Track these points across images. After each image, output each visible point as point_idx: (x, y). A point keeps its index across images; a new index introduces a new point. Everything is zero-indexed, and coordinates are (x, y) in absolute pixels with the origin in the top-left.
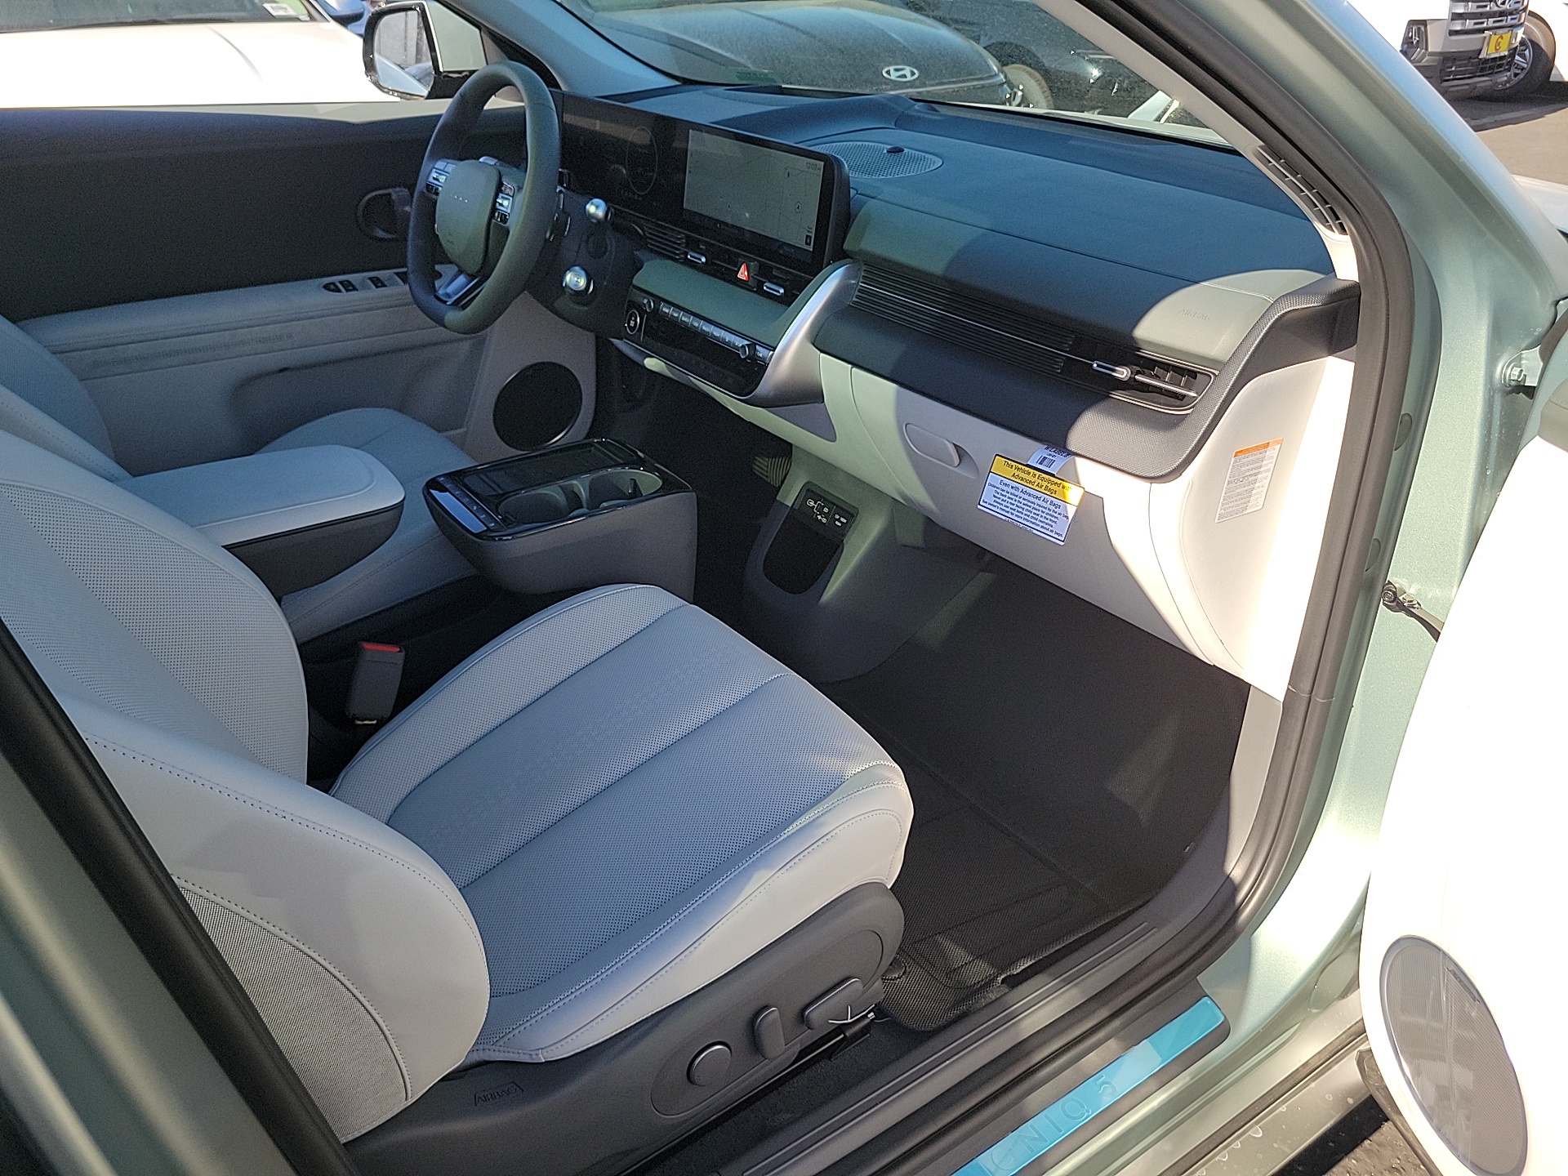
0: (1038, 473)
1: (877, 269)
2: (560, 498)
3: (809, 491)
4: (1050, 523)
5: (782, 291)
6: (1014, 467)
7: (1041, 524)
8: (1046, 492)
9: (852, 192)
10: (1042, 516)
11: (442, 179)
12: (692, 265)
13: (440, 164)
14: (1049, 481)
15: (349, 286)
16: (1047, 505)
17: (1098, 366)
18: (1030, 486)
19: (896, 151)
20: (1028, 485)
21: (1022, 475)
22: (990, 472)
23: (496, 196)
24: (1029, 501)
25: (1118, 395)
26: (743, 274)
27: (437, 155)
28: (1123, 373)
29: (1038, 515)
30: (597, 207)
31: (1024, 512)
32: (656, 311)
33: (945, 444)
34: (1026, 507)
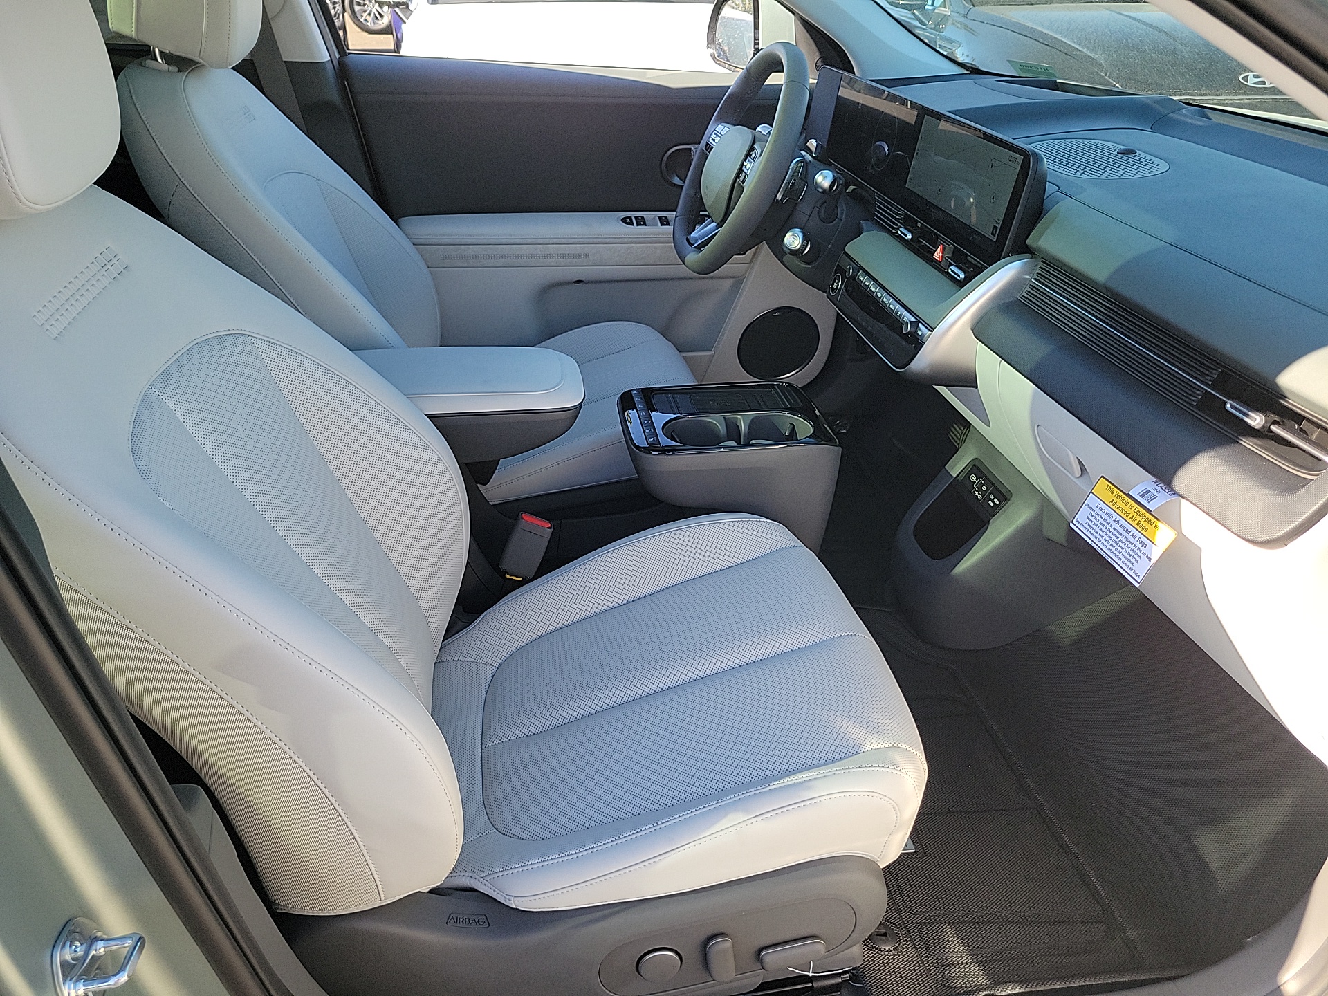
0: (1136, 505)
1: (1052, 268)
2: (722, 429)
3: (976, 467)
4: (1132, 560)
5: (962, 276)
6: (1115, 493)
7: (1123, 559)
8: (1138, 527)
9: (1050, 188)
10: (1126, 551)
11: (717, 139)
12: (901, 240)
13: (720, 128)
14: (1144, 517)
15: (641, 222)
16: (1135, 541)
17: (1232, 407)
18: (1125, 517)
19: (1129, 152)
20: (1122, 515)
21: (1120, 503)
22: (1091, 492)
23: (745, 160)
24: (1118, 532)
25: (1246, 443)
26: (938, 255)
27: (722, 119)
28: (1256, 420)
29: (1123, 549)
30: (825, 178)
31: (1111, 542)
32: (854, 277)
33: (1067, 452)
34: (1114, 537)
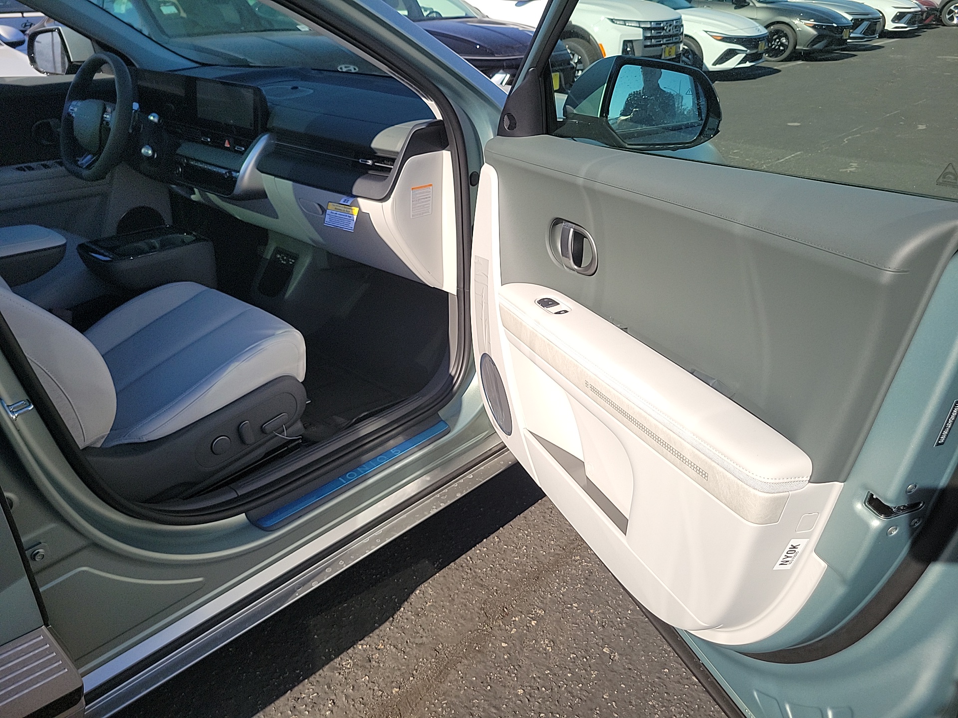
0: (343, 206)
1: (281, 134)
2: (146, 248)
3: (278, 251)
4: (349, 224)
5: (243, 149)
6: (335, 206)
8: (346, 212)
9: (269, 104)
10: (345, 222)
11: (76, 109)
12: (206, 143)
13: (74, 103)
14: (347, 208)
15: (30, 168)
16: (347, 217)
17: (362, 161)
18: (341, 211)
19: (295, 88)
21: (338, 208)
22: (327, 209)
23: (103, 114)
24: (341, 218)
25: (370, 172)
26: (227, 145)
27: (72, 99)
28: (370, 162)
30: (154, 117)
31: (340, 222)
32: (187, 164)
33: (314, 205)
34: (340, 220)
